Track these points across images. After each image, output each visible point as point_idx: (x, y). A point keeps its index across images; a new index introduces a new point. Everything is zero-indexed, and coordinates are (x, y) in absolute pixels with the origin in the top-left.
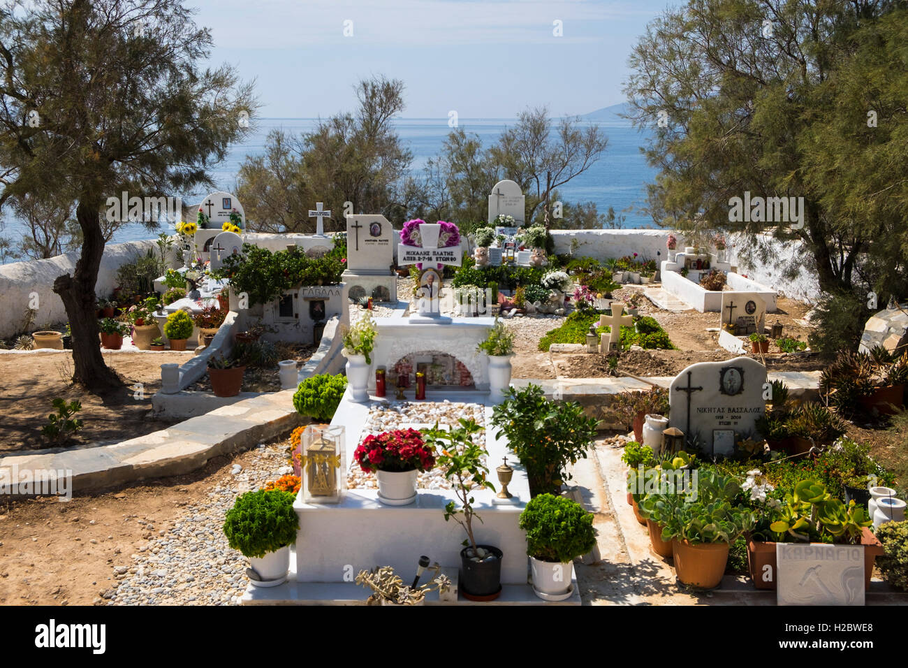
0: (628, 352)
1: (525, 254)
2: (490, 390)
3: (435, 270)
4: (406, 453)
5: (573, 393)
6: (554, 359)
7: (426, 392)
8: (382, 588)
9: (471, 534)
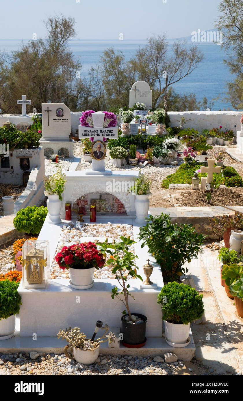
0: (218, 189)
1: (153, 127)
2: (136, 216)
3: (101, 142)
4: (88, 257)
5: (186, 216)
6: (172, 193)
7: (96, 217)
8: (73, 340)
9: (127, 307)
